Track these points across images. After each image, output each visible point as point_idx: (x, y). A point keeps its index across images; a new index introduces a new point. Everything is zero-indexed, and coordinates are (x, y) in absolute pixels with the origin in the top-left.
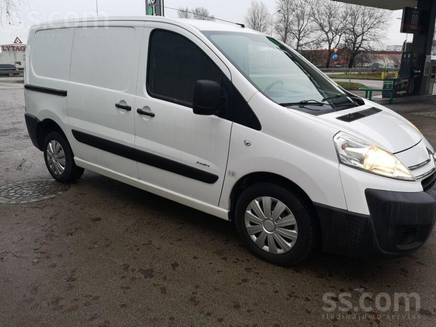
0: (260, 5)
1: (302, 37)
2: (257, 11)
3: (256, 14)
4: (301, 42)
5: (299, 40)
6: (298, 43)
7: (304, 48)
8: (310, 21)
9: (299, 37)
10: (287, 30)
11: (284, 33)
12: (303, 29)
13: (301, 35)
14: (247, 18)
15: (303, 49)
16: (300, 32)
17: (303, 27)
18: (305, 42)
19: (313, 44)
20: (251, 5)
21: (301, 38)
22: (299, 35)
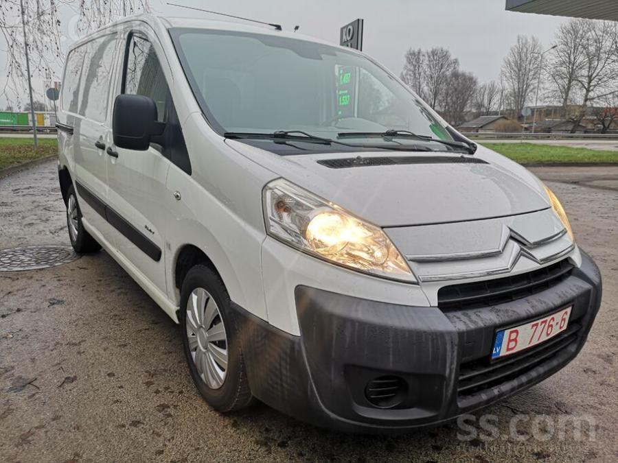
0: (530, 40)
1: (595, 86)
2: (525, 50)
3: (523, 55)
4: (591, 94)
5: (588, 91)
6: (586, 96)
7: (597, 103)
8: (610, 61)
9: (589, 86)
10: (572, 77)
11: (566, 81)
12: (597, 75)
13: (591, 84)
14: (509, 60)
15: (595, 105)
16: (590, 78)
17: (597, 71)
18: (599, 94)
19: (613, 97)
20: (516, 41)
21: (591, 88)
22: (589, 83)
